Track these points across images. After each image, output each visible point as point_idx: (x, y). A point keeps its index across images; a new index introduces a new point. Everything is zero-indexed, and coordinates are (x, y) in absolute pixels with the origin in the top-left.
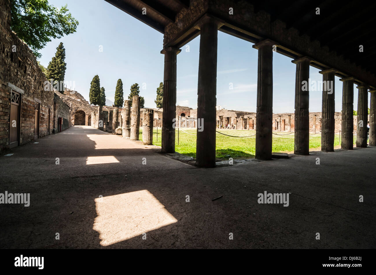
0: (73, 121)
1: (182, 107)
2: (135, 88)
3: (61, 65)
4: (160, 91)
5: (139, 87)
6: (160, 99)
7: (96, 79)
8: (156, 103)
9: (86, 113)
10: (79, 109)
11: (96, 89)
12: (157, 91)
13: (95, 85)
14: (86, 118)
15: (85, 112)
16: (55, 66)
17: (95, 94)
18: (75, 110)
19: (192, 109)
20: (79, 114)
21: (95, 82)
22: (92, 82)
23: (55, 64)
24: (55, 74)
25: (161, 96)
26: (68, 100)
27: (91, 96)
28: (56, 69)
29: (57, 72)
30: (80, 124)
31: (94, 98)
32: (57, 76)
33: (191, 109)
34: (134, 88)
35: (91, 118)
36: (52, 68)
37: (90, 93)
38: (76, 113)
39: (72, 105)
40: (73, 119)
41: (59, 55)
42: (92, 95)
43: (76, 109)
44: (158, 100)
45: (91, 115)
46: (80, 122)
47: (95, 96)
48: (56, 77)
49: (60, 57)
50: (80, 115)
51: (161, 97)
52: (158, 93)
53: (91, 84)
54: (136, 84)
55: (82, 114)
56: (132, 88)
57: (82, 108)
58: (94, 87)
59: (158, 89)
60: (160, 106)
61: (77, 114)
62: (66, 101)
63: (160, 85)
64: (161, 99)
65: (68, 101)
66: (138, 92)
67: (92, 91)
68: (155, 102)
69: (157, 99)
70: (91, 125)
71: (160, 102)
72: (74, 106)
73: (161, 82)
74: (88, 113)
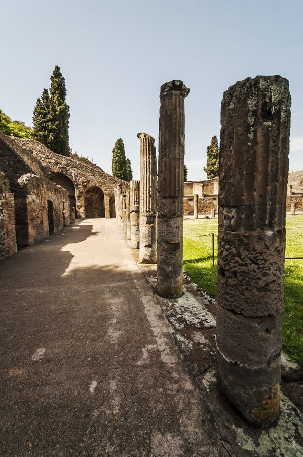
0: (82, 210)
3: (59, 108)
4: (212, 151)
6: (213, 164)
7: (119, 144)
8: (207, 171)
9: (104, 192)
10: (90, 185)
11: (120, 159)
12: (208, 152)
13: (119, 153)
14: (105, 203)
15: (102, 189)
16: (48, 107)
17: (120, 167)
18: (84, 186)
20: (93, 194)
21: (118, 149)
22: (114, 150)
23: (47, 102)
24: (49, 121)
25: (214, 158)
26: (67, 165)
27: (114, 169)
28: (49, 112)
29: (51, 117)
30: (96, 215)
31: (118, 172)
32: (52, 125)
35: (114, 201)
36: (42, 111)
37: (113, 166)
38: (88, 192)
39: (76, 176)
40: (81, 206)
41: (56, 90)
42: (116, 169)
43: (85, 184)
44: (211, 166)
45: (114, 196)
46: (96, 212)
47: (120, 170)
48: (50, 127)
49: (57, 94)
50: (95, 197)
51: (214, 160)
52: (209, 156)
53: (113, 152)
55: (98, 195)
57: (95, 182)
58: (117, 156)
59: (208, 148)
60: (212, 175)
61: (88, 196)
62: (64, 167)
63: (212, 140)
64: (215, 164)
65: (68, 168)
67: (115, 162)
68: (204, 169)
69: (208, 165)
70: (115, 217)
71: (213, 170)
72: (81, 179)
73: (213, 136)
74: (107, 192)
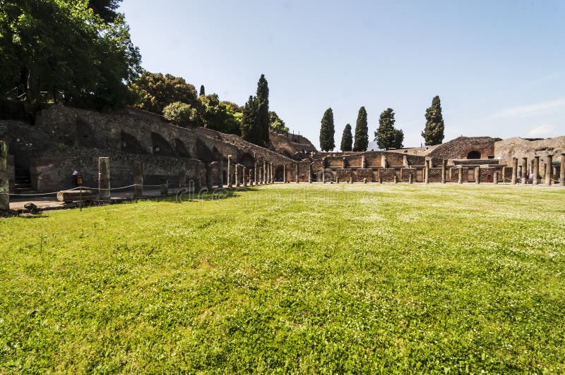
1: (472, 138)
2: (388, 117)
4: (432, 114)
5: (394, 114)
6: (432, 129)
7: (328, 114)
8: (425, 137)
12: (427, 115)
16: (251, 108)
19: (501, 140)
23: (251, 104)
24: (250, 117)
25: (433, 122)
28: (251, 111)
29: (252, 114)
32: (252, 119)
33: (498, 140)
34: (385, 117)
47: (326, 139)
48: (250, 121)
52: (429, 119)
54: (389, 109)
56: (382, 117)
59: (428, 111)
60: (431, 141)
62: (249, 150)
63: (433, 102)
64: (434, 128)
65: (252, 150)
66: (392, 123)
68: (422, 135)
69: (426, 130)
71: (432, 135)
72: (258, 156)
73: (435, 96)
